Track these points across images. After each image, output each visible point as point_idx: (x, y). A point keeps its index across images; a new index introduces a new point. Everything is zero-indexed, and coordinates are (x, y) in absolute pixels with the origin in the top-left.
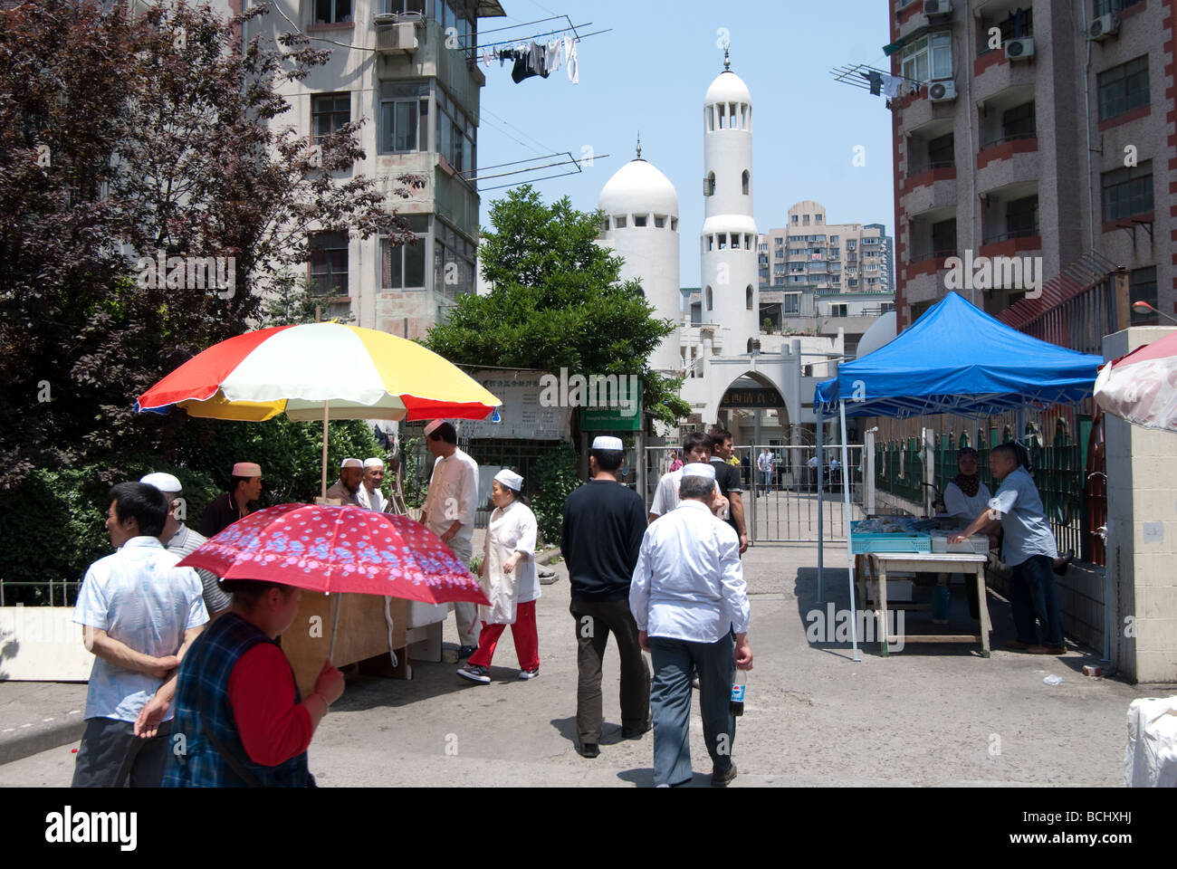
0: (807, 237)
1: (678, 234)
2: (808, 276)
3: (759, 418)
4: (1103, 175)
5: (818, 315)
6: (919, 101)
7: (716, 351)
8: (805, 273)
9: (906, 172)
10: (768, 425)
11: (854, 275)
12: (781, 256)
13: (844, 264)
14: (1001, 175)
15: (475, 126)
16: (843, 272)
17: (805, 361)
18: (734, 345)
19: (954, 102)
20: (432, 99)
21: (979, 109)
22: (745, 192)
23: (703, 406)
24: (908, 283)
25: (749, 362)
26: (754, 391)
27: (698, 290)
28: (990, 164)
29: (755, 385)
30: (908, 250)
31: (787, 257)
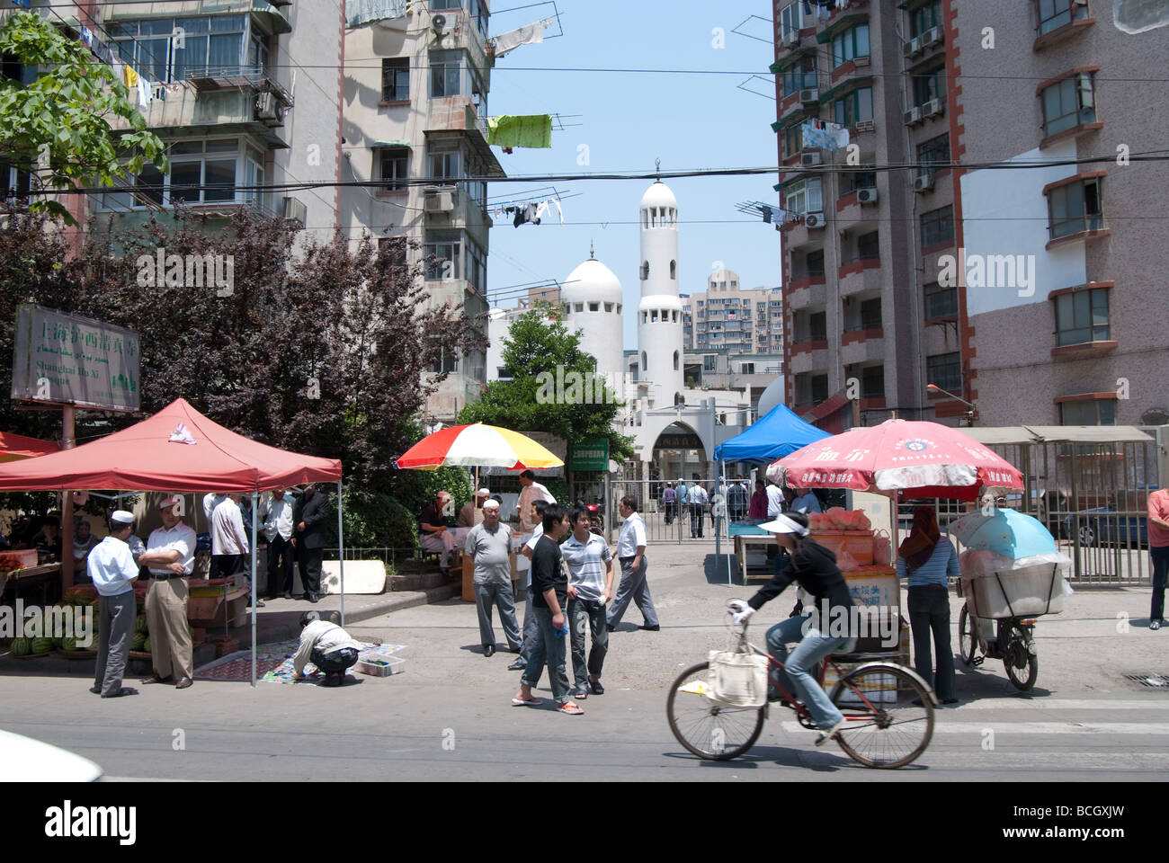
0: (724, 300)
1: (622, 318)
2: (724, 334)
3: (684, 456)
4: (925, 286)
5: (730, 372)
6: (799, 227)
7: (650, 402)
8: (722, 330)
9: (790, 277)
10: (692, 461)
11: (764, 333)
12: (702, 316)
13: (755, 323)
14: (855, 283)
15: (486, 255)
16: (755, 329)
17: (719, 411)
18: (664, 400)
19: (823, 229)
20: (462, 243)
21: (841, 235)
22: (673, 277)
23: (641, 448)
24: (792, 358)
25: (676, 414)
26: (680, 436)
27: (635, 352)
28: (849, 275)
29: (681, 431)
30: (792, 334)
31: (707, 317)
